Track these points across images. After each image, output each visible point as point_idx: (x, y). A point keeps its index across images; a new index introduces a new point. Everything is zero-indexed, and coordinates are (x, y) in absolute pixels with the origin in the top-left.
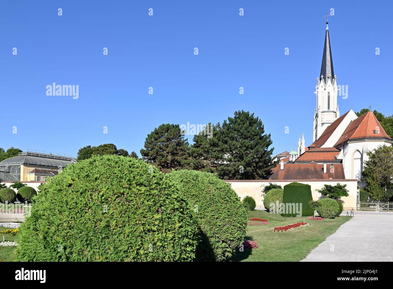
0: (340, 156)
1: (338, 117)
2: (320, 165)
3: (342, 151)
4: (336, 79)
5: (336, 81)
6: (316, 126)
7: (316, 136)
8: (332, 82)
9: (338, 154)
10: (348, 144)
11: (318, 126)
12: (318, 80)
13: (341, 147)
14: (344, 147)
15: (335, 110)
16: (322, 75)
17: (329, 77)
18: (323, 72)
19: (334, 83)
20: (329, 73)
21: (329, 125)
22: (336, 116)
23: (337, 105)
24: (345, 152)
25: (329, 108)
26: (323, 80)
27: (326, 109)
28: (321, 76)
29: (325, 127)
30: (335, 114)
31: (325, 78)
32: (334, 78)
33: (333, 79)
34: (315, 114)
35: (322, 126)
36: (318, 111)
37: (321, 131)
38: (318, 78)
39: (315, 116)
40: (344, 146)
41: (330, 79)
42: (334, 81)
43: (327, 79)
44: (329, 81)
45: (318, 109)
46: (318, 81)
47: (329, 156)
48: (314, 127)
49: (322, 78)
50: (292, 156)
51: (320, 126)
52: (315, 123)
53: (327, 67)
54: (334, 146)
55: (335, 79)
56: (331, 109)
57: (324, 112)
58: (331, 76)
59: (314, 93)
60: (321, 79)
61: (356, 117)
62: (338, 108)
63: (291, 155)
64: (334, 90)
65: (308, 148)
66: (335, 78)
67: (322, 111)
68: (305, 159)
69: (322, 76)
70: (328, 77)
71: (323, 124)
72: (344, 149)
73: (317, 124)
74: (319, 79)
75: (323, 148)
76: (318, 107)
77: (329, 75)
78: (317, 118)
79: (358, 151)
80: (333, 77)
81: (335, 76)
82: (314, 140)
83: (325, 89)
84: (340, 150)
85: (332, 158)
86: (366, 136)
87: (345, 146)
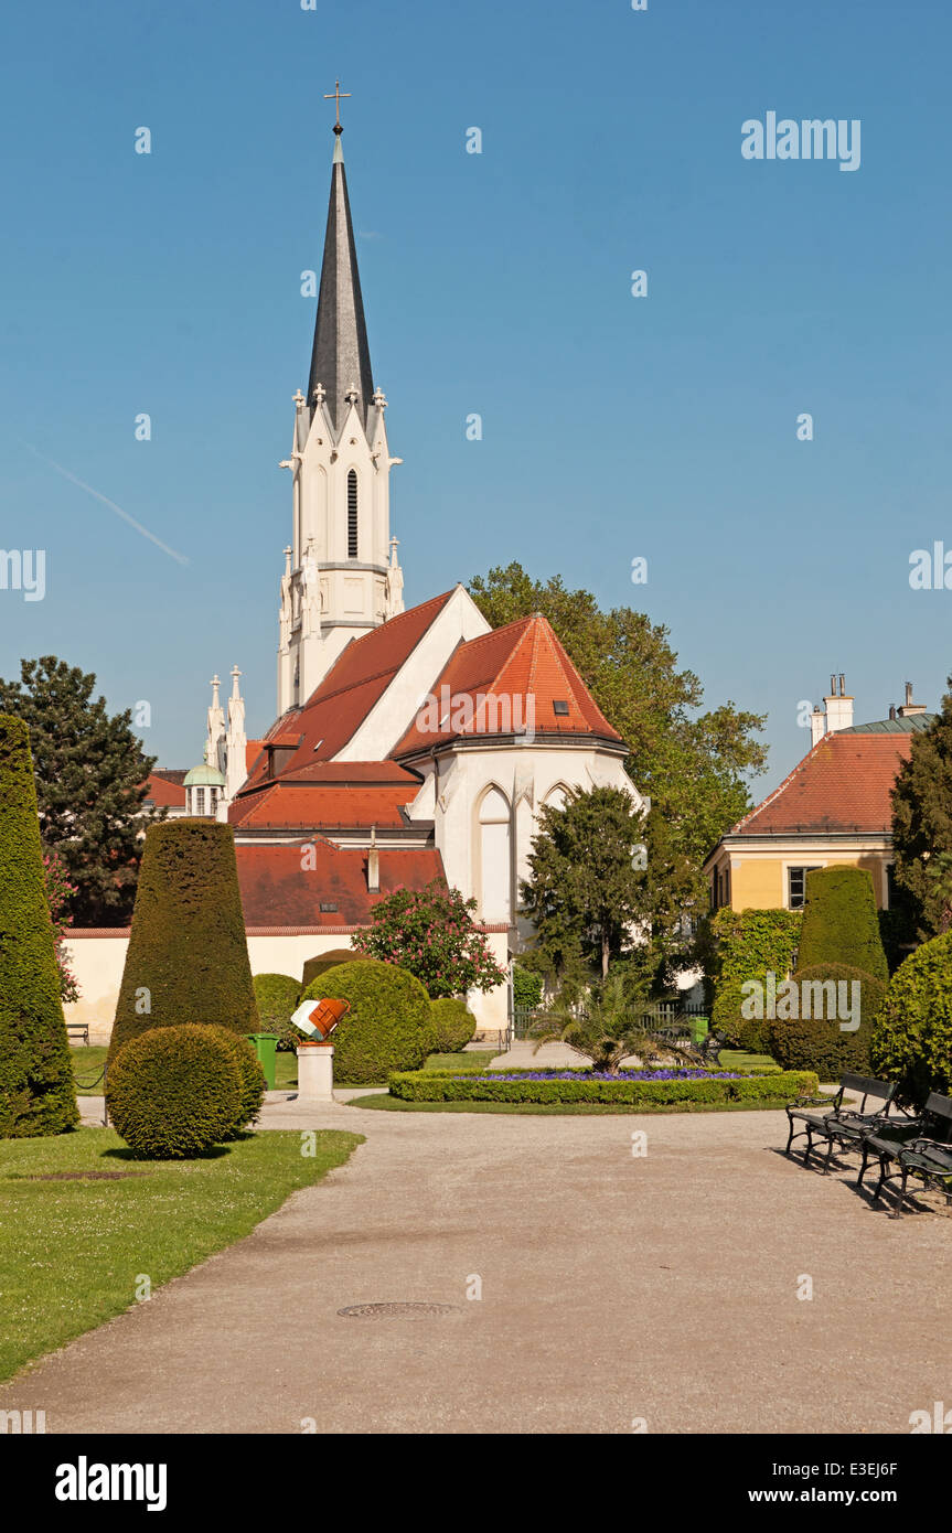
0: (422, 807)
1: (396, 607)
2: (350, 854)
3: (430, 784)
4: (383, 410)
5: (381, 414)
6: (297, 633)
7: (297, 683)
8: (365, 424)
9: (412, 797)
10: (455, 754)
11: (304, 635)
12: (298, 404)
13: (424, 763)
14: (437, 766)
15: (383, 563)
16: (319, 385)
17: (353, 398)
18: (323, 367)
19: (375, 426)
20: (349, 381)
21: (359, 633)
22: (386, 592)
23: (391, 539)
24: (444, 792)
25: (353, 552)
26: (321, 413)
27: (341, 555)
28: (312, 387)
29: (340, 640)
30: (382, 579)
31: (331, 399)
32: (373, 403)
33: (371, 409)
34: (288, 574)
35: (324, 637)
36: (303, 561)
37: (320, 659)
38: (300, 395)
39: (286, 582)
40: (436, 762)
41: (358, 410)
42: (376, 419)
43: (341, 404)
44: (353, 417)
45: (304, 550)
46: (299, 410)
47: (376, 805)
48: (286, 637)
49: (320, 398)
51: (314, 636)
52: (285, 615)
53: (340, 349)
54: (395, 757)
55: (377, 411)
56: (365, 554)
57: (328, 568)
58: (359, 392)
59: (284, 464)
60: (312, 404)
61: (479, 627)
62: (394, 553)
64: (374, 462)
65: (265, 746)
66: (378, 402)
67: (324, 561)
69: (320, 391)
70: (348, 400)
71: (327, 627)
72: (437, 774)
73: (300, 626)
74: (305, 399)
75: (345, 764)
76: (305, 543)
77: (353, 389)
78: (301, 594)
79: (495, 788)
80: (369, 399)
81: (378, 394)
82: (288, 704)
83: (334, 456)
84: (422, 779)
85: (391, 814)
87: (442, 763)
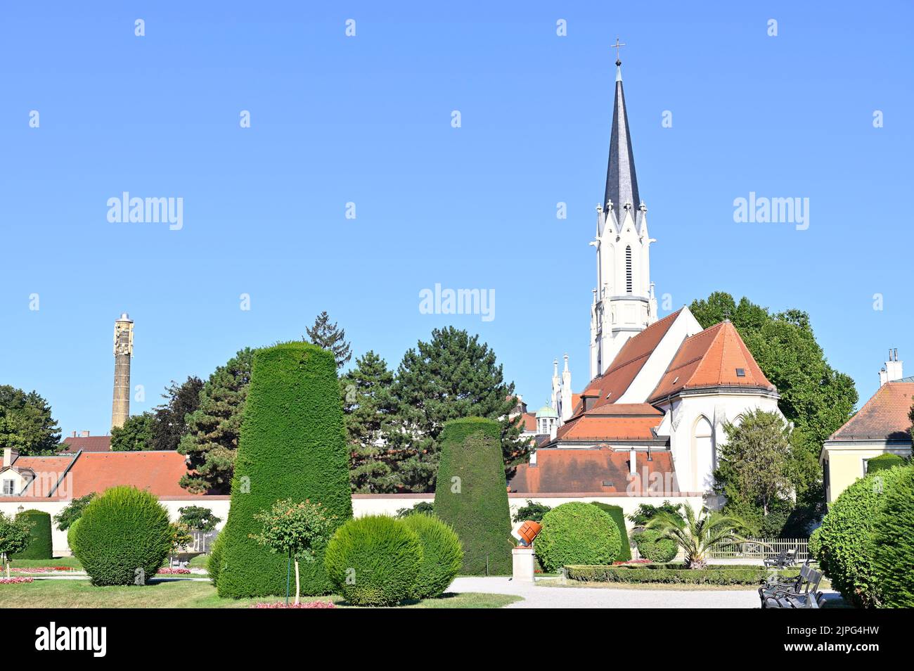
0: (664, 429)
1: (653, 319)
2: (621, 454)
3: (668, 416)
4: (645, 212)
5: (644, 217)
6: (599, 335)
7: (599, 363)
8: (635, 221)
9: (659, 423)
10: (681, 399)
11: (603, 336)
12: (599, 211)
13: (665, 404)
14: (672, 405)
15: (646, 296)
16: (610, 200)
17: (628, 207)
18: (612, 191)
19: (640, 222)
20: (626, 197)
21: (633, 335)
22: (647, 312)
23: (650, 282)
24: (675, 419)
25: (629, 289)
26: (611, 215)
27: (623, 292)
28: (606, 202)
29: (622, 338)
30: (646, 304)
31: (616, 208)
32: (640, 210)
33: (638, 212)
34: (595, 303)
35: (614, 337)
36: (603, 296)
37: (612, 349)
38: (600, 206)
39: (594, 308)
40: (671, 403)
41: (631, 213)
42: (641, 218)
43: (622, 210)
44: (628, 217)
45: (602, 289)
46: (599, 214)
47: (638, 427)
48: (594, 337)
49: (610, 207)
50: (545, 421)
51: (608, 336)
52: (594, 326)
53: (621, 180)
54: (649, 401)
55: (642, 213)
56: (636, 292)
57: (618, 299)
58: (632, 204)
59: (592, 243)
60: (606, 211)
61: (696, 329)
62: (652, 290)
63: (541, 420)
64: (640, 241)
65: (581, 397)
66: (642, 208)
67: (612, 296)
68: (581, 435)
69: (610, 203)
70: (625, 207)
71: (615, 331)
72: (672, 410)
73: (601, 331)
74: (602, 208)
75: (622, 406)
76: (603, 286)
77: (628, 202)
78: (601, 313)
79: (704, 417)
80: (637, 207)
81: (642, 204)
82: (594, 374)
83: (618, 239)
84: (664, 413)
85: (646, 434)
86: (720, 383)
87: (674, 404)
